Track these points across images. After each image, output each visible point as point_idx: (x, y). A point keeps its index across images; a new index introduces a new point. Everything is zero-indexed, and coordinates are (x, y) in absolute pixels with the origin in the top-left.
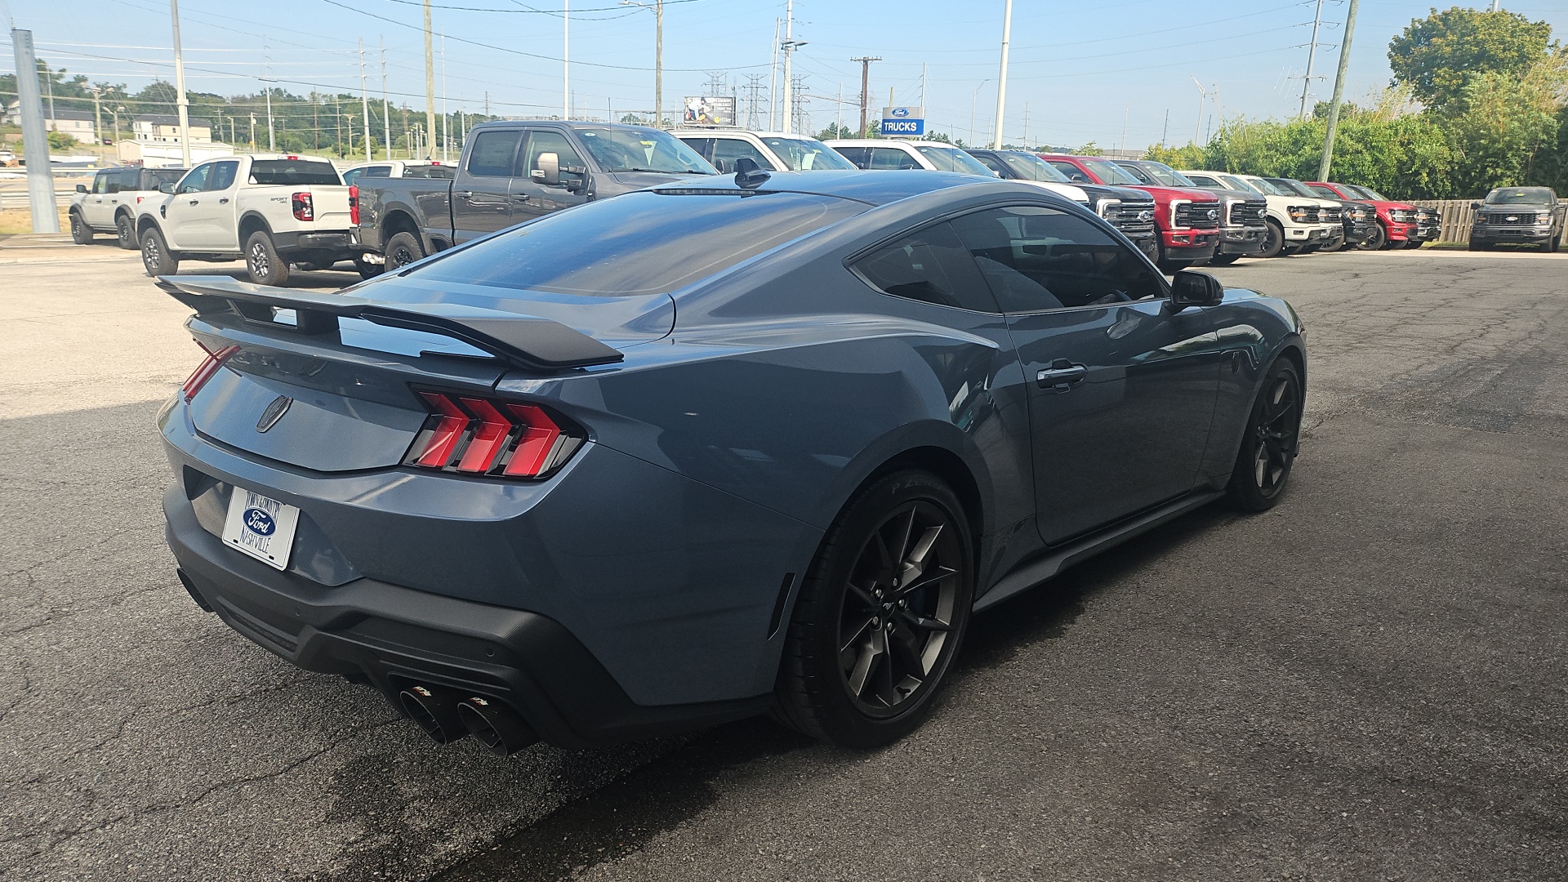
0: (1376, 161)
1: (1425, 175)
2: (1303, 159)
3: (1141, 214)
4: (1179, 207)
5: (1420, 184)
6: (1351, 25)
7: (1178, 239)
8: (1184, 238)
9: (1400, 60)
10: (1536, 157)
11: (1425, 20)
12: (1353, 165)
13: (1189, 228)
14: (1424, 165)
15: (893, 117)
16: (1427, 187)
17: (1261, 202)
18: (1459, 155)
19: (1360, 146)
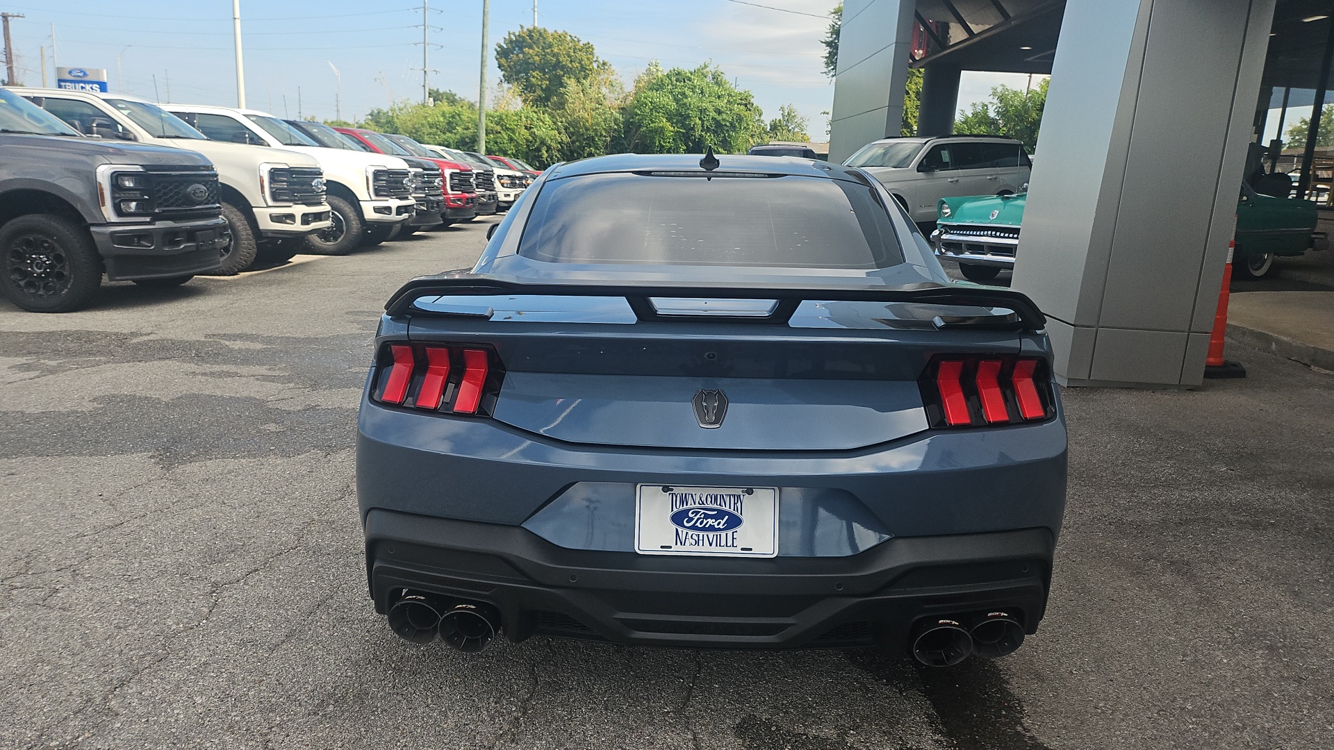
0: (511, 140)
1: (544, 152)
2: (458, 136)
3: (437, 181)
4: (452, 175)
5: (542, 158)
6: (485, 34)
7: (454, 201)
8: (458, 200)
9: (503, 61)
10: (612, 141)
11: (517, 34)
12: (496, 143)
13: (460, 193)
14: (543, 143)
15: (69, 77)
16: (547, 160)
17: (489, 171)
18: (565, 138)
19: (498, 128)
